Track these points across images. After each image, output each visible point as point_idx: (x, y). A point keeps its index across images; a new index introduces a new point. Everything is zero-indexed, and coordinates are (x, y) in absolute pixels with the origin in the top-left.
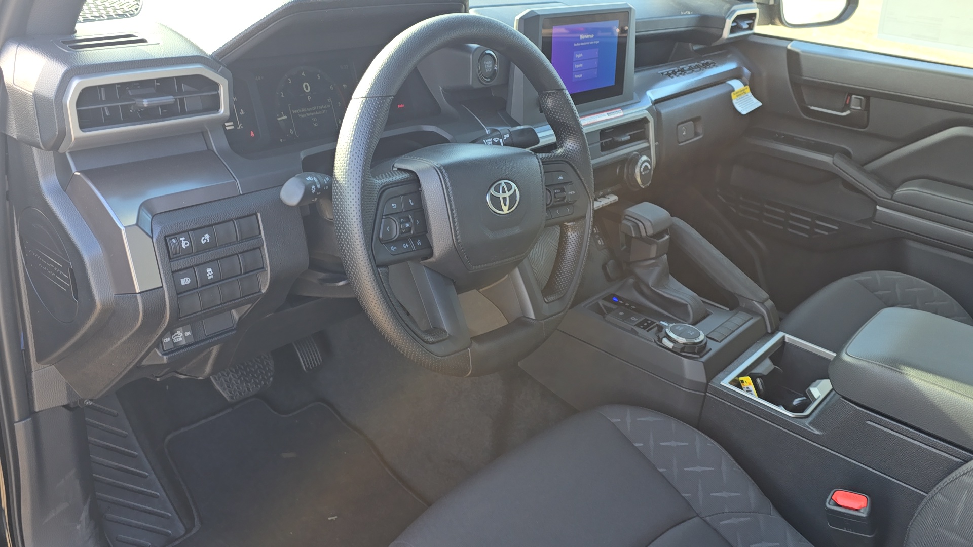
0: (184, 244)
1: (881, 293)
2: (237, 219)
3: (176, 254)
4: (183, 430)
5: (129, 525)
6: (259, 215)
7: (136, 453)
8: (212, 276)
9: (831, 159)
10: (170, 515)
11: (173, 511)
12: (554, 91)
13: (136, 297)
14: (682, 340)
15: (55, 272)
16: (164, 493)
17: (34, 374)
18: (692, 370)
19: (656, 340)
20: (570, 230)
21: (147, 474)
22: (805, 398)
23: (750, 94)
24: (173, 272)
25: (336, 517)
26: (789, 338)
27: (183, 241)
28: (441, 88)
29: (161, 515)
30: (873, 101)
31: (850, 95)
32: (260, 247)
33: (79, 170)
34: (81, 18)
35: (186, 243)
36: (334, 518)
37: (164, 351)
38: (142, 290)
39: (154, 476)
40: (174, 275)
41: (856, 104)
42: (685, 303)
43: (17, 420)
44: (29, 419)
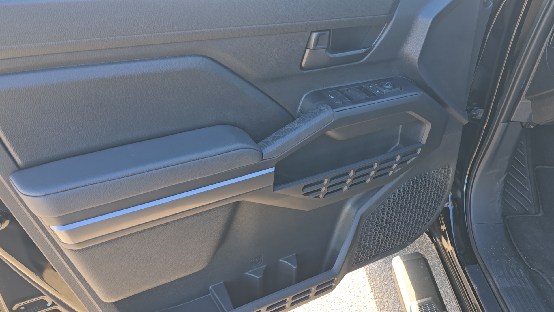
4: (545, 167)
10: (530, 201)
11: (533, 201)
16: (531, 190)
17: (520, 102)
21: (526, 178)
29: (526, 200)
43: (501, 121)
44: (507, 123)
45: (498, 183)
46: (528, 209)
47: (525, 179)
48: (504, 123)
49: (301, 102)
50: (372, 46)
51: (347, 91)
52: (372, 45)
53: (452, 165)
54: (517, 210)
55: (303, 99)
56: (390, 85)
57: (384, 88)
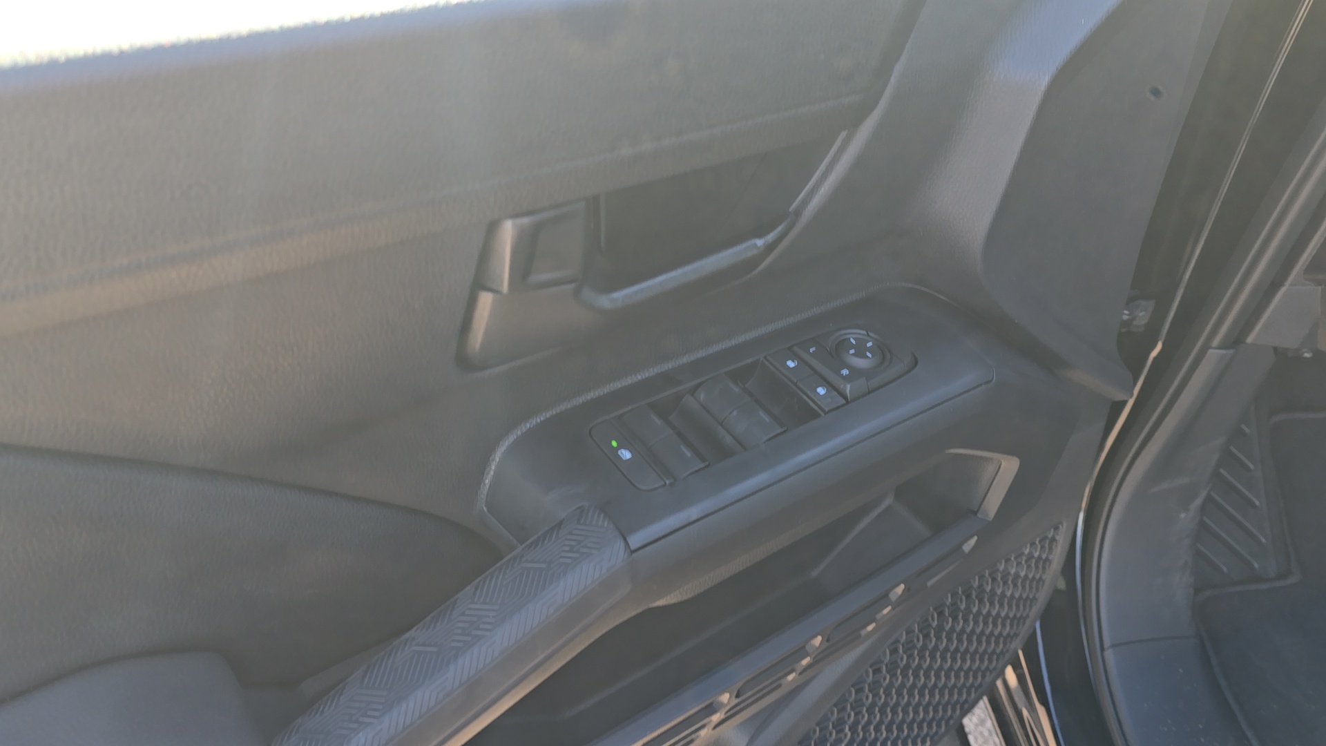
10: (1263, 539)
21: (1252, 467)
29: (1253, 536)
43: (1215, 343)
44: (1231, 351)
45: (1183, 515)
46: (1256, 565)
47: (1248, 469)
48: (1223, 352)
49: (492, 473)
50: (792, 208)
51: (692, 395)
52: (791, 205)
53: (1065, 525)
54: (1225, 569)
55: (498, 456)
56: (870, 349)
57: (845, 372)
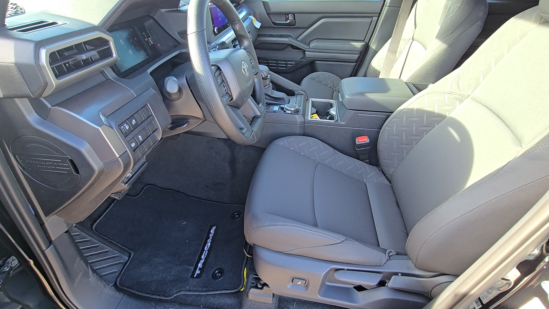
0: (127, 127)
1: (316, 80)
2: (141, 109)
3: (126, 133)
4: (98, 221)
5: (103, 268)
6: (148, 104)
7: (88, 239)
8: (142, 139)
9: (288, 39)
10: (118, 255)
11: (118, 253)
12: (238, 22)
13: (118, 160)
14: (293, 109)
15: (56, 166)
16: (110, 248)
18: (298, 118)
19: (284, 112)
20: (255, 79)
21: (98, 244)
22: (330, 116)
23: (256, 20)
24: (128, 142)
25: (185, 222)
26: (314, 99)
27: (126, 126)
28: (176, 32)
29: (114, 257)
30: (295, 14)
31: (288, 14)
32: (154, 119)
33: (52, 105)
34: (7, 15)
35: (128, 127)
36: (185, 223)
37: (124, 183)
38: (120, 156)
39: (102, 244)
40: (129, 143)
41: (291, 17)
42: (283, 97)
43: (45, 249)
44: (52, 246)
45: (90, 279)
46: (122, 261)
48: (50, 248)
